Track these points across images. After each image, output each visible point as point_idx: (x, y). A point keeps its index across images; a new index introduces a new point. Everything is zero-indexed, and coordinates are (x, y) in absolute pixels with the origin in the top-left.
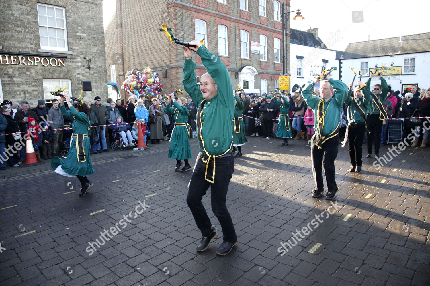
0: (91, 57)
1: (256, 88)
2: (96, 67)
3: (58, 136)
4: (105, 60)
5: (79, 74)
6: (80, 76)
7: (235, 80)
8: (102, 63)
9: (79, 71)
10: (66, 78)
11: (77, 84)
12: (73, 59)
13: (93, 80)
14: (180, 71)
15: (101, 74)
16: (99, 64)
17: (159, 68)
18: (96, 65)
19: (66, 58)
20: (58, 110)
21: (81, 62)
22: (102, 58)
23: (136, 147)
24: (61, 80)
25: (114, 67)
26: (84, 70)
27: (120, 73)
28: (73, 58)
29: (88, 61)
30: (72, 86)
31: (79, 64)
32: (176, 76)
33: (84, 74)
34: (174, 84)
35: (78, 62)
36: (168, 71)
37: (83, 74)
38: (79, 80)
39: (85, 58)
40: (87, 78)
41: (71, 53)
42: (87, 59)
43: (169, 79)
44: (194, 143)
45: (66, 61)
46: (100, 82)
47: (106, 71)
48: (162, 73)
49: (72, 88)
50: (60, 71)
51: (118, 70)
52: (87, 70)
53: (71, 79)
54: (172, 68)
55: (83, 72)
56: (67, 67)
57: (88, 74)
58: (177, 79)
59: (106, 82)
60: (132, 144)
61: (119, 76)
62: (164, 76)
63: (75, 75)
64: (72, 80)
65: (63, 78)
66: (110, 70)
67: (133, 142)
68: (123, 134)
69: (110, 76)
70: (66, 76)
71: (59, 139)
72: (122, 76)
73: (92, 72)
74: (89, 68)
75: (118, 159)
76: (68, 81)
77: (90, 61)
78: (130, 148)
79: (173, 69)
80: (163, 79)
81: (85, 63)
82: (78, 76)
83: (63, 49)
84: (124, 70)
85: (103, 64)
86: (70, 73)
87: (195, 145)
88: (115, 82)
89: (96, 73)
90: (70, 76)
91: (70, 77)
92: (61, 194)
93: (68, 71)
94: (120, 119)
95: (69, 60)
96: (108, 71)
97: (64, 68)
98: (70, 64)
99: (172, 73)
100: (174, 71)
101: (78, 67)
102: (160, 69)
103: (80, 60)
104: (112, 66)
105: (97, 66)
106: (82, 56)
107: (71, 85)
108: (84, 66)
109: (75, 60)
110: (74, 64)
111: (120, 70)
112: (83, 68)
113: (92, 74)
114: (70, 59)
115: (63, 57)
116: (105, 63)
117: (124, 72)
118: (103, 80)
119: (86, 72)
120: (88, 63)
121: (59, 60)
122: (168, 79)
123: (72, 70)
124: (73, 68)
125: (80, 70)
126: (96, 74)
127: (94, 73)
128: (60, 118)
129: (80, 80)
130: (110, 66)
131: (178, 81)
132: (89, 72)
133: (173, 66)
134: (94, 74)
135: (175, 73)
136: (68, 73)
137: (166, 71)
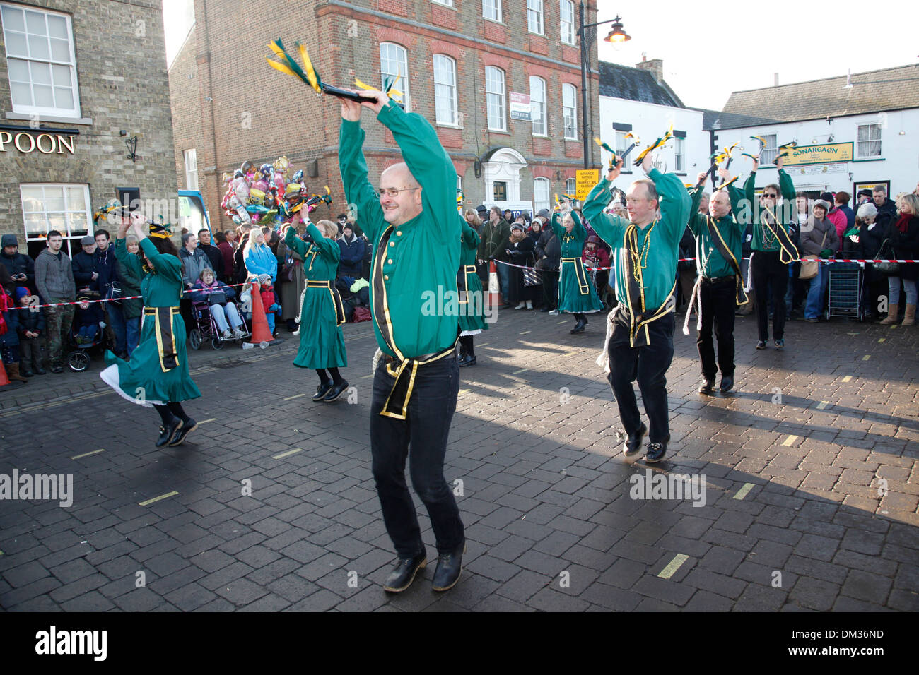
0: (137, 131)
1: (523, 198)
2: (150, 155)
3: (59, 320)
4: (171, 138)
5: (108, 171)
6: (113, 177)
8: (164, 145)
9: (109, 164)
10: (78, 182)
11: (105, 195)
12: (94, 136)
13: (143, 185)
15: (163, 172)
16: (156, 147)
17: (298, 155)
18: (150, 149)
19: (77, 133)
20: (59, 256)
21: (113, 144)
22: (164, 133)
23: (248, 340)
24: (65, 186)
25: (192, 154)
26: (121, 162)
27: (207, 169)
28: (93, 133)
29: (130, 141)
30: (92, 200)
31: (110, 148)
33: (120, 171)
34: (335, 191)
35: (105, 143)
36: (319, 161)
37: (118, 173)
38: (108, 185)
39: (122, 134)
40: (130, 180)
41: (88, 121)
42: (128, 135)
43: (324, 182)
45: (76, 142)
46: (160, 190)
47: (173, 163)
48: (305, 168)
49: (92, 205)
50: (63, 164)
51: (203, 160)
52: (130, 162)
53: (89, 184)
54: (331, 155)
55: (120, 167)
56: (79, 154)
57: (131, 172)
59: (176, 191)
60: (240, 334)
61: (206, 175)
62: (312, 175)
63: (100, 175)
64: (93, 187)
65: (70, 182)
66: (183, 163)
67: (242, 328)
68: (217, 310)
69: (183, 175)
70: (78, 178)
71: (63, 326)
72: (213, 174)
73: (140, 167)
74: (133, 157)
75: (207, 370)
76: (82, 189)
77: (134, 141)
78: (234, 344)
79: (332, 158)
80: (309, 180)
81: (124, 147)
82: (108, 176)
83: (69, 113)
84: (216, 160)
85: (167, 148)
86: (87, 169)
88: (197, 190)
89: (151, 168)
90: (87, 176)
91: (86, 179)
92: (68, 457)
93: (82, 164)
94: (210, 277)
95: (83, 138)
96: (178, 165)
97: (71, 157)
98: (88, 147)
99: (330, 166)
101: (107, 156)
102: (303, 159)
103: (112, 138)
104: (188, 153)
105: (153, 152)
106: (117, 130)
107: (91, 196)
108: (120, 153)
109: (99, 139)
110: (96, 147)
111: (208, 162)
112: (119, 158)
113: (140, 172)
114: (87, 135)
115: (69, 131)
116: (172, 146)
117: (216, 165)
118: (168, 185)
119: (126, 167)
120: (130, 145)
121: (60, 138)
122: (321, 181)
123: (93, 163)
124: (95, 157)
125: (111, 162)
126: (150, 172)
127: (146, 168)
128: (64, 276)
129: (113, 186)
130: (183, 151)
132: (134, 167)
133: (331, 151)
134: (145, 172)
136: (81, 170)
137: (316, 162)
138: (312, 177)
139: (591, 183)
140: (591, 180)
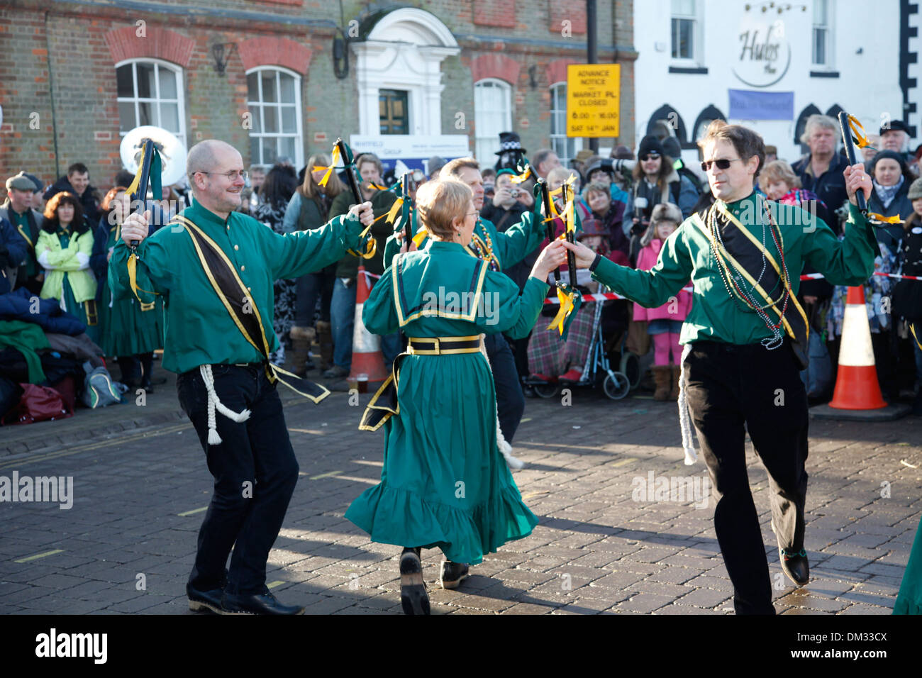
1: (448, 127)
7: (335, 87)
14: (13, 29)
44: (92, 434)
87: (98, 446)
139: (603, 96)
140: (602, 89)
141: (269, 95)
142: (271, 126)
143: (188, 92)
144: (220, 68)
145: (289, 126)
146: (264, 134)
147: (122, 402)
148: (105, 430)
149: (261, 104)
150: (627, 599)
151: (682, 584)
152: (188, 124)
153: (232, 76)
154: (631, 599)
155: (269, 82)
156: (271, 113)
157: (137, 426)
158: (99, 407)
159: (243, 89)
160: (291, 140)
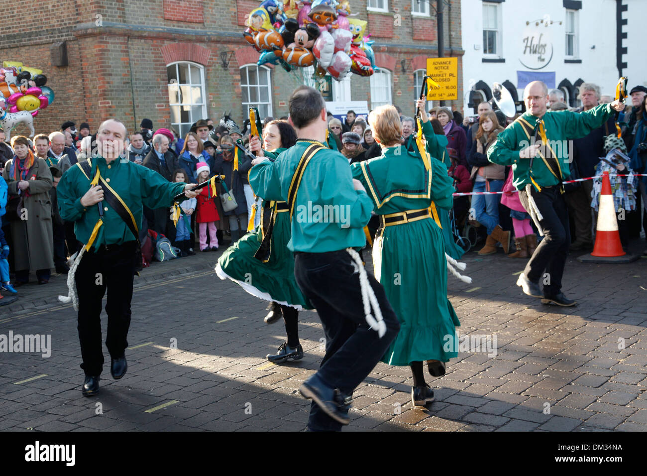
1: (355, 97)
14: (110, 47)
17: (38, 34)
32: (97, 63)
34: (94, 87)
36: (70, 45)
43: (76, 73)
44: (162, 276)
48: (48, 53)
54: (85, 35)
58: (105, 73)
62: (59, 63)
79: (88, 40)
80: (54, 71)
87: (166, 283)
99: (86, 52)
100: (91, 48)
102: (44, 40)
122: (72, 73)
131: (107, 78)
133: (87, 29)
135: (95, 51)
137: (64, 46)
138: (58, 67)
139: (448, 76)
140: (447, 72)
141: (253, 81)
142: (254, 99)
143: (207, 80)
144: (225, 65)
145: (265, 97)
146: (250, 103)
147: (177, 258)
148: (169, 274)
149: (248, 85)
150: (485, 370)
151: (517, 361)
152: (207, 98)
153: (231, 70)
154: (487, 370)
155: (252, 72)
156: (254, 90)
157: (188, 271)
158: (165, 261)
159: (238, 77)
160: (266, 107)
